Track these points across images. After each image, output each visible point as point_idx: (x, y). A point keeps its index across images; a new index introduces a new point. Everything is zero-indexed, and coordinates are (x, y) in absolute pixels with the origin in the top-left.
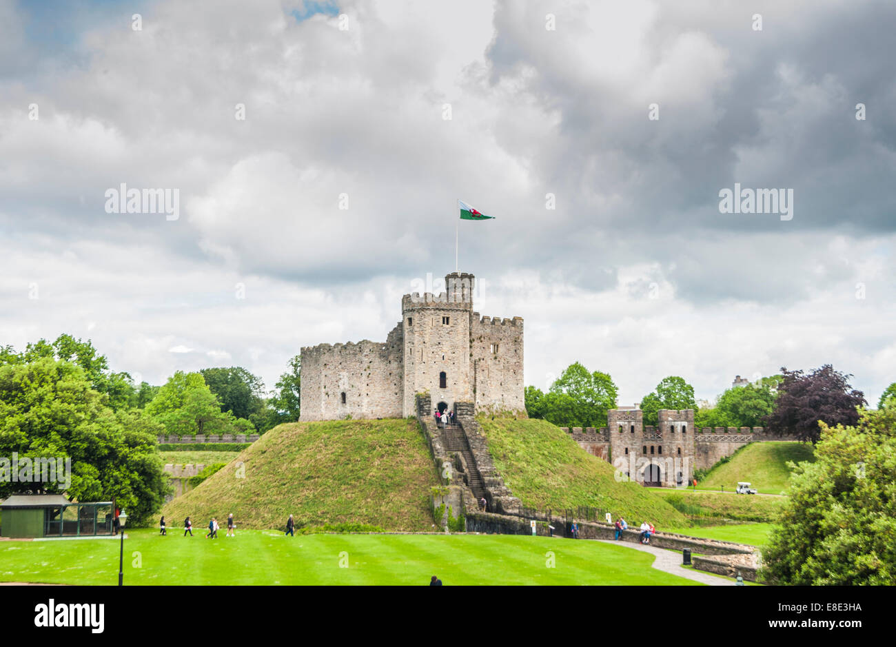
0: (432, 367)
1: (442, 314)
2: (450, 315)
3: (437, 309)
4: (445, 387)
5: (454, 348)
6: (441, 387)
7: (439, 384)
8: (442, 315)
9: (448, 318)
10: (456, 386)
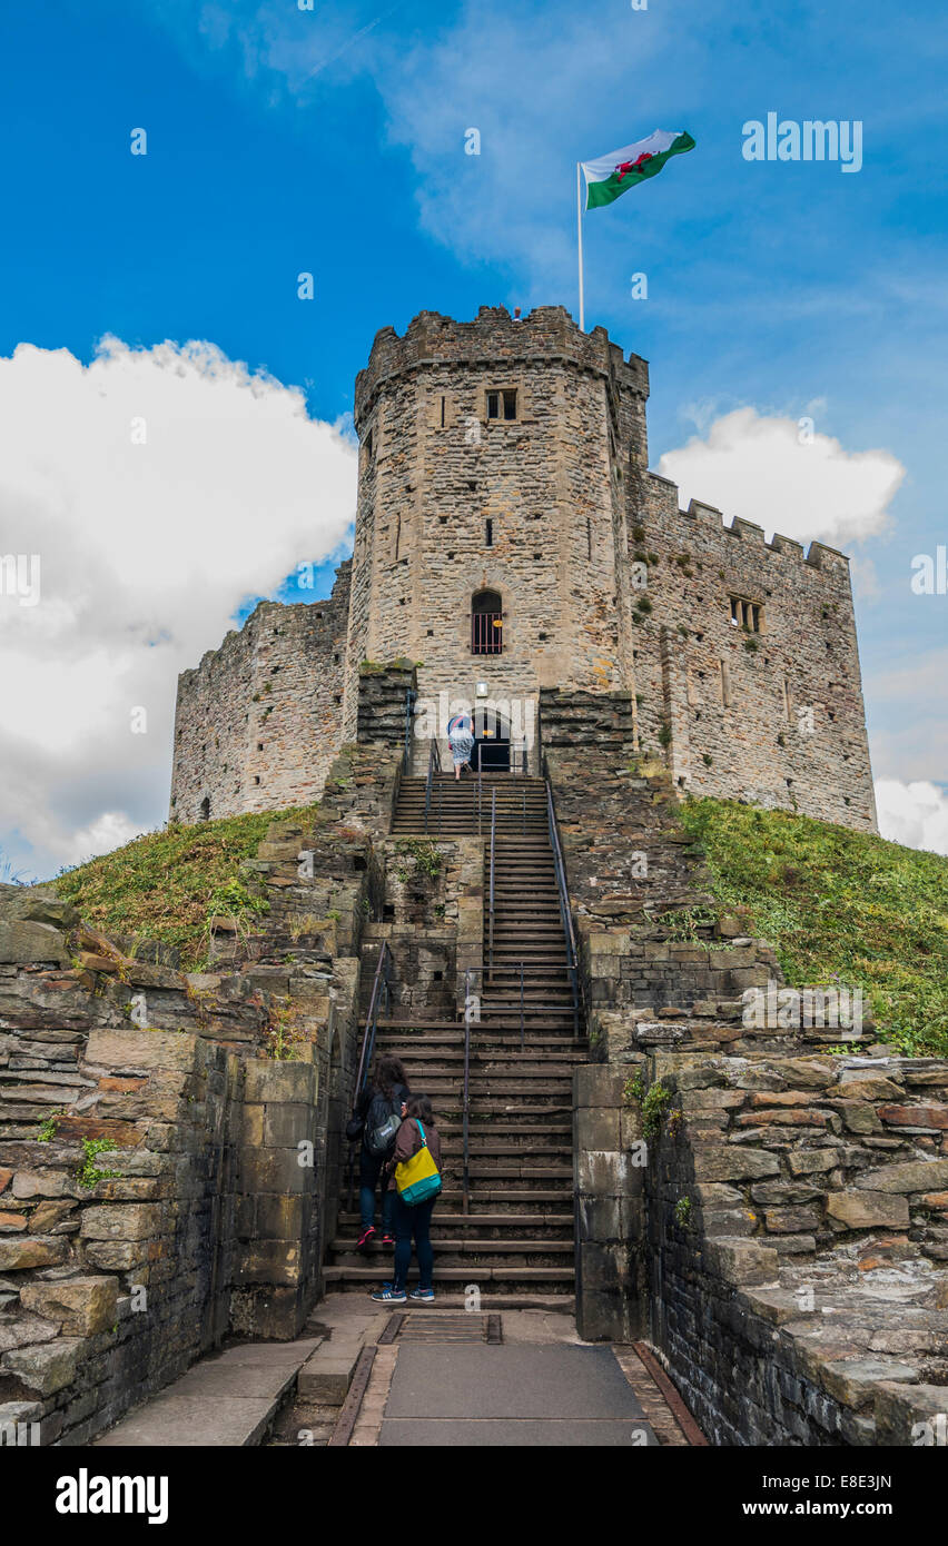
0: (436, 574)
1: (484, 381)
2: (524, 383)
3: (463, 364)
4: (498, 651)
5: (537, 498)
6: (478, 649)
7: (468, 639)
8: (485, 385)
9: (511, 396)
10: (548, 648)
